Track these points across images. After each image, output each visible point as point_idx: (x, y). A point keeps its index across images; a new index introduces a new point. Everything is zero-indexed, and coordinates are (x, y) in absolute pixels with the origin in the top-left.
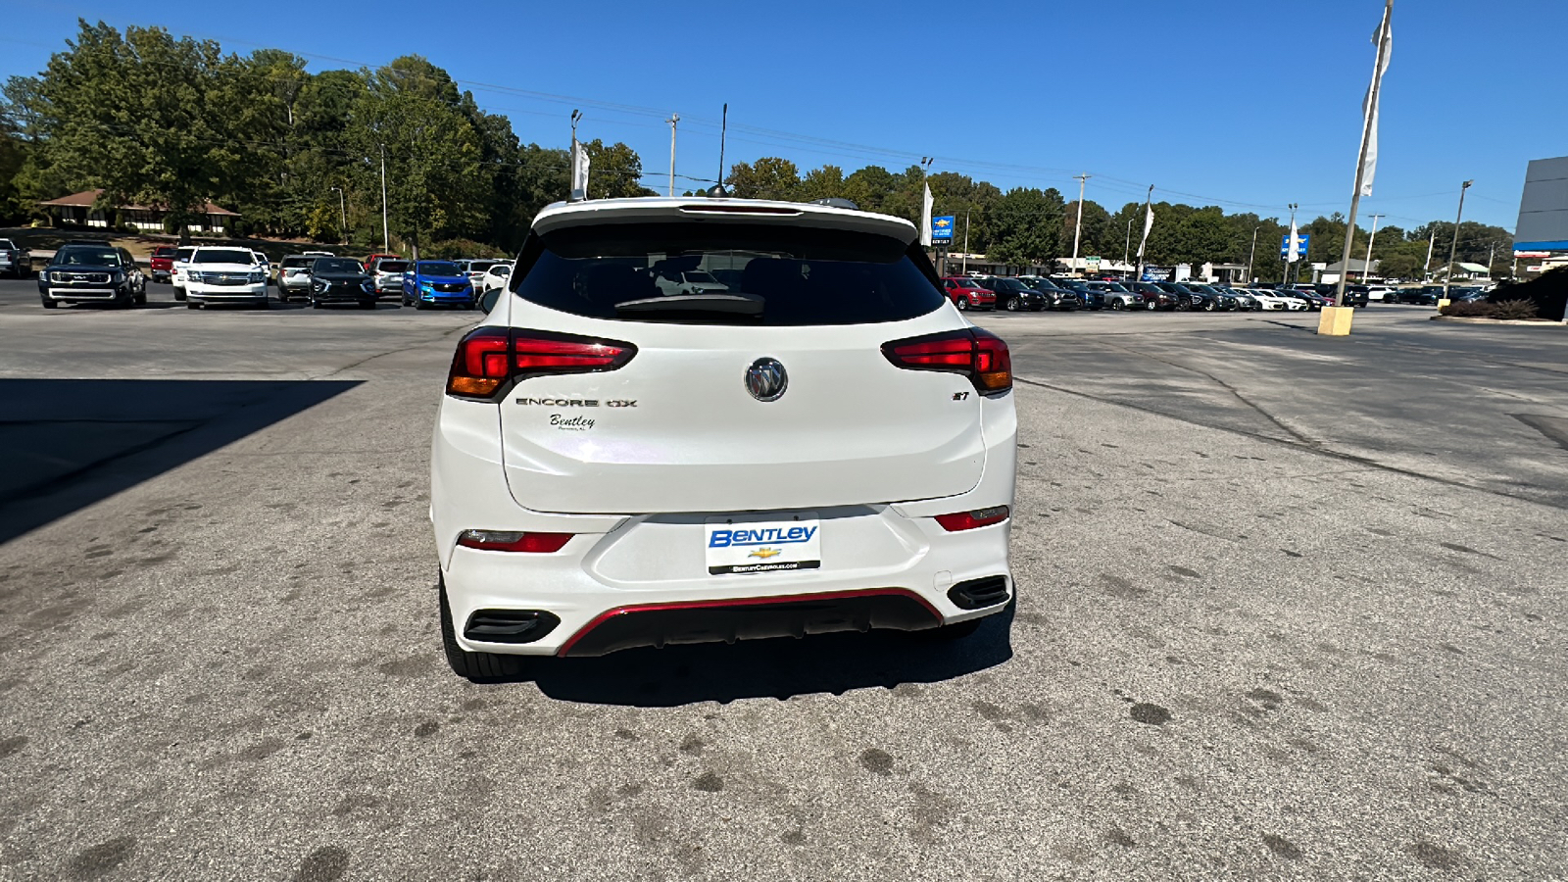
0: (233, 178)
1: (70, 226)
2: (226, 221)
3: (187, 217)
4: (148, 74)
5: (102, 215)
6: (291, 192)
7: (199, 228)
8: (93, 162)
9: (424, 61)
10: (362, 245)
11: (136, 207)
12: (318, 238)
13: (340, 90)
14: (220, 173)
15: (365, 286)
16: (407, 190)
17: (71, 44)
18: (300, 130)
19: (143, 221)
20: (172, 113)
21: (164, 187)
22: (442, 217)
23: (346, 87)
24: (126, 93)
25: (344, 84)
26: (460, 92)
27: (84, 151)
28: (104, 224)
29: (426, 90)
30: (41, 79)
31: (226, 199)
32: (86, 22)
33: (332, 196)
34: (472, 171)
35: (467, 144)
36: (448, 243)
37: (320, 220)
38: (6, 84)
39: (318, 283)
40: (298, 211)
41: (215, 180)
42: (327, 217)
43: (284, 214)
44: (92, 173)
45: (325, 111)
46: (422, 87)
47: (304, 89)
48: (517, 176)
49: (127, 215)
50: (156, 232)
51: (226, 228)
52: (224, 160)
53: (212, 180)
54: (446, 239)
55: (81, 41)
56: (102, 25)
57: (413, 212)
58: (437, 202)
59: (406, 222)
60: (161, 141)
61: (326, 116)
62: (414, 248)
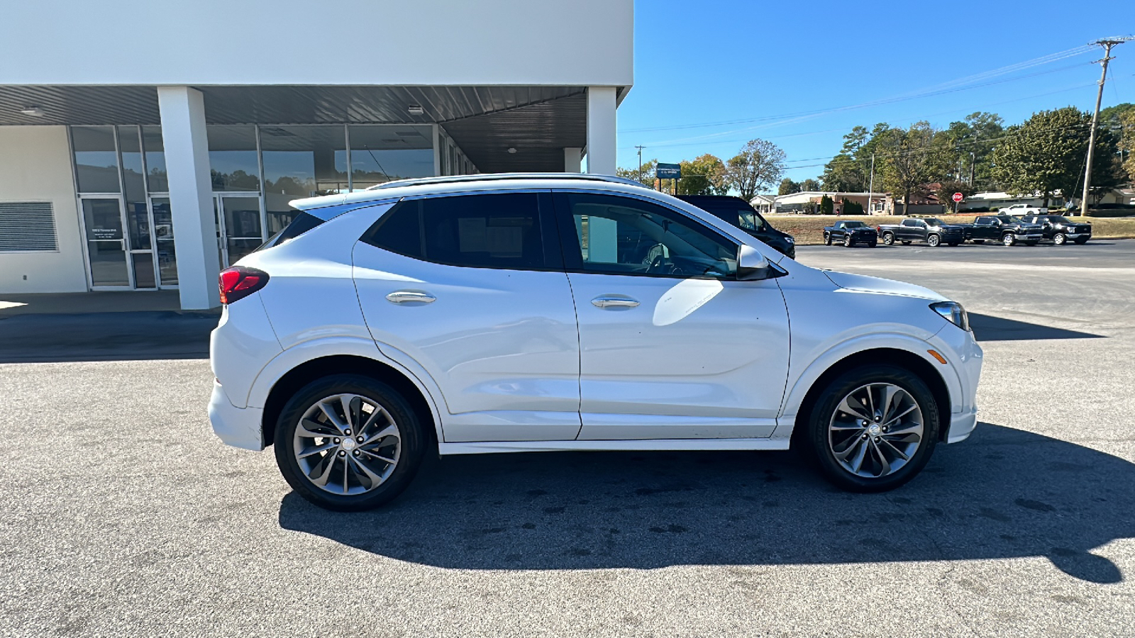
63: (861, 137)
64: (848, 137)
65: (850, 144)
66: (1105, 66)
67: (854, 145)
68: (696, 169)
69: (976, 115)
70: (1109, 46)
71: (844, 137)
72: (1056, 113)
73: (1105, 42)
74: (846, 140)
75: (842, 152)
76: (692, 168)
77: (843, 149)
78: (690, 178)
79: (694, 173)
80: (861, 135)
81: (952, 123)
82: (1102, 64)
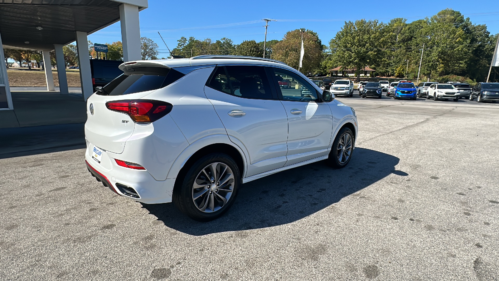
0: (373, 60)
1: (335, 76)
2: (371, 73)
3: (360, 72)
4: (357, 33)
5: (342, 72)
6: (392, 62)
7: (363, 75)
8: (341, 58)
9: (451, 10)
10: (411, 78)
11: (349, 70)
12: (397, 77)
13: (417, 27)
14: (370, 59)
15: (378, 91)
16: (430, 58)
17: (342, 29)
18: (399, 42)
19: (350, 73)
20: (361, 43)
21: (356, 63)
22: (442, 67)
23: (419, 25)
24: (351, 39)
25: (419, 24)
26: (465, 18)
27: (339, 56)
28: (341, 75)
29: (449, 21)
30: (334, 39)
31: (373, 66)
32: (346, 22)
33: (405, 63)
34: (458, 49)
35: (459, 38)
36: (444, 77)
37: (399, 71)
38: (330, 41)
39: (365, 90)
40: (393, 68)
41: (368, 61)
42: (402, 70)
43: (389, 69)
44: (340, 62)
45: (410, 35)
46: (447, 20)
47: (403, 29)
48: (485, 48)
49: (347, 72)
50: (353, 76)
51: (371, 75)
52: (372, 55)
53: (367, 61)
54: (445, 75)
55: (344, 27)
56: (350, 22)
57: (431, 66)
58: (441, 61)
59: (427, 70)
60: (356, 51)
61: (410, 36)
62: (429, 79)
63: (184, 42)
64: (179, 41)
65: (180, 44)
66: (266, 28)
67: (182, 45)
68: (114, 48)
69: (224, 39)
70: (267, 21)
71: (178, 41)
72: (250, 42)
73: (266, 20)
74: (179, 42)
75: (177, 47)
76: (112, 47)
77: (178, 46)
78: (111, 53)
79: (113, 50)
80: (184, 41)
81: (217, 41)
82: (266, 27)
